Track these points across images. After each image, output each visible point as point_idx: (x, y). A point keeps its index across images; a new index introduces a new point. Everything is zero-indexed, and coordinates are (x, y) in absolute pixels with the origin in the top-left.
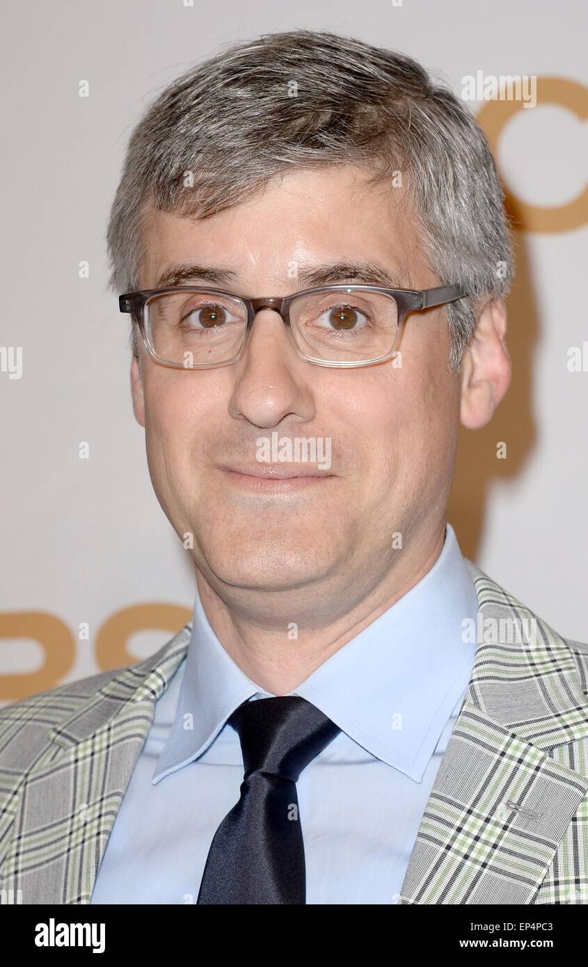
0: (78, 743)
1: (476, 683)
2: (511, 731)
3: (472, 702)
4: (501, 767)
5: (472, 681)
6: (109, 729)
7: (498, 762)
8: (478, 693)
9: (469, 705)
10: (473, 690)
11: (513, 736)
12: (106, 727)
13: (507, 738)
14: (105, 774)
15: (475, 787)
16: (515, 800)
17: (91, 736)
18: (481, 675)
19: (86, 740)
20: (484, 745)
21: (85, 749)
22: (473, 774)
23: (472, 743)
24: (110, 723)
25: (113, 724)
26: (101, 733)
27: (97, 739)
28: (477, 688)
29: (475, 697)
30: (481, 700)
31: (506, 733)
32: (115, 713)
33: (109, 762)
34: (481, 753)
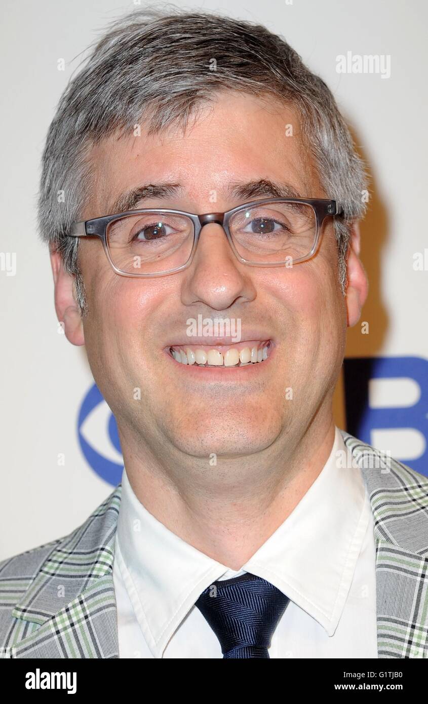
0: (53, 617)
1: (381, 523)
3: (384, 539)
5: (377, 523)
6: (81, 602)
8: (387, 531)
9: (383, 542)
10: (380, 529)
12: (77, 601)
14: (94, 640)
17: (64, 609)
18: (383, 516)
19: (61, 614)
21: (63, 621)
24: (79, 597)
25: (83, 598)
26: (74, 606)
27: (72, 612)
28: (384, 527)
29: (385, 535)
32: (81, 588)
33: (94, 630)
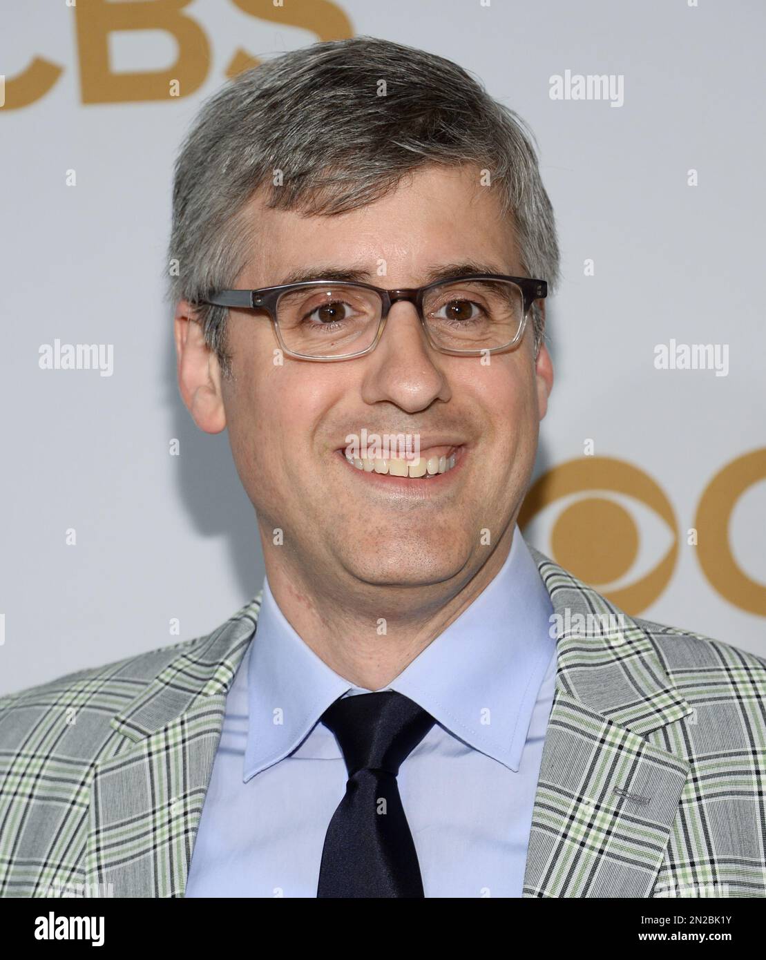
2: (607, 718)
4: (603, 754)
7: (599, 749)
11: (610, 723)
13: (605, 725)
15: (581, 775)
16: (622, 786)
20: (583, 733)
22: (577, 762)
23: (571, 732)
30: (573, 688)
31: (602, 720)
34: (581, 741)
